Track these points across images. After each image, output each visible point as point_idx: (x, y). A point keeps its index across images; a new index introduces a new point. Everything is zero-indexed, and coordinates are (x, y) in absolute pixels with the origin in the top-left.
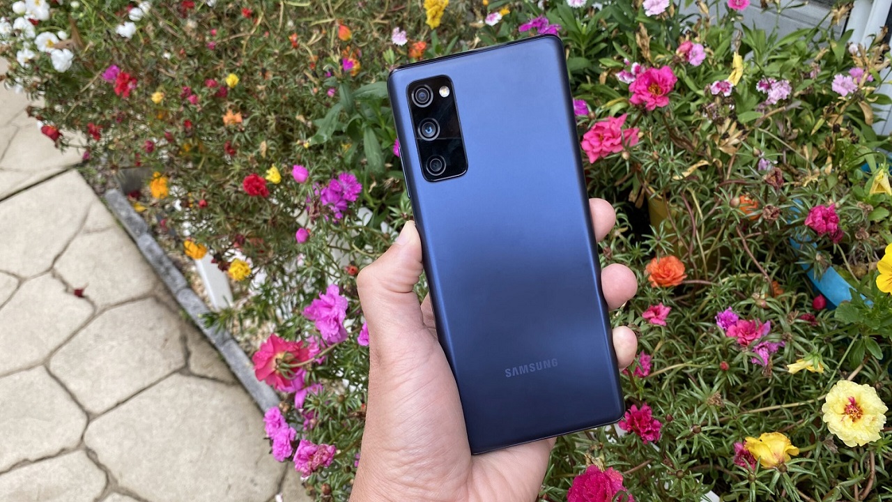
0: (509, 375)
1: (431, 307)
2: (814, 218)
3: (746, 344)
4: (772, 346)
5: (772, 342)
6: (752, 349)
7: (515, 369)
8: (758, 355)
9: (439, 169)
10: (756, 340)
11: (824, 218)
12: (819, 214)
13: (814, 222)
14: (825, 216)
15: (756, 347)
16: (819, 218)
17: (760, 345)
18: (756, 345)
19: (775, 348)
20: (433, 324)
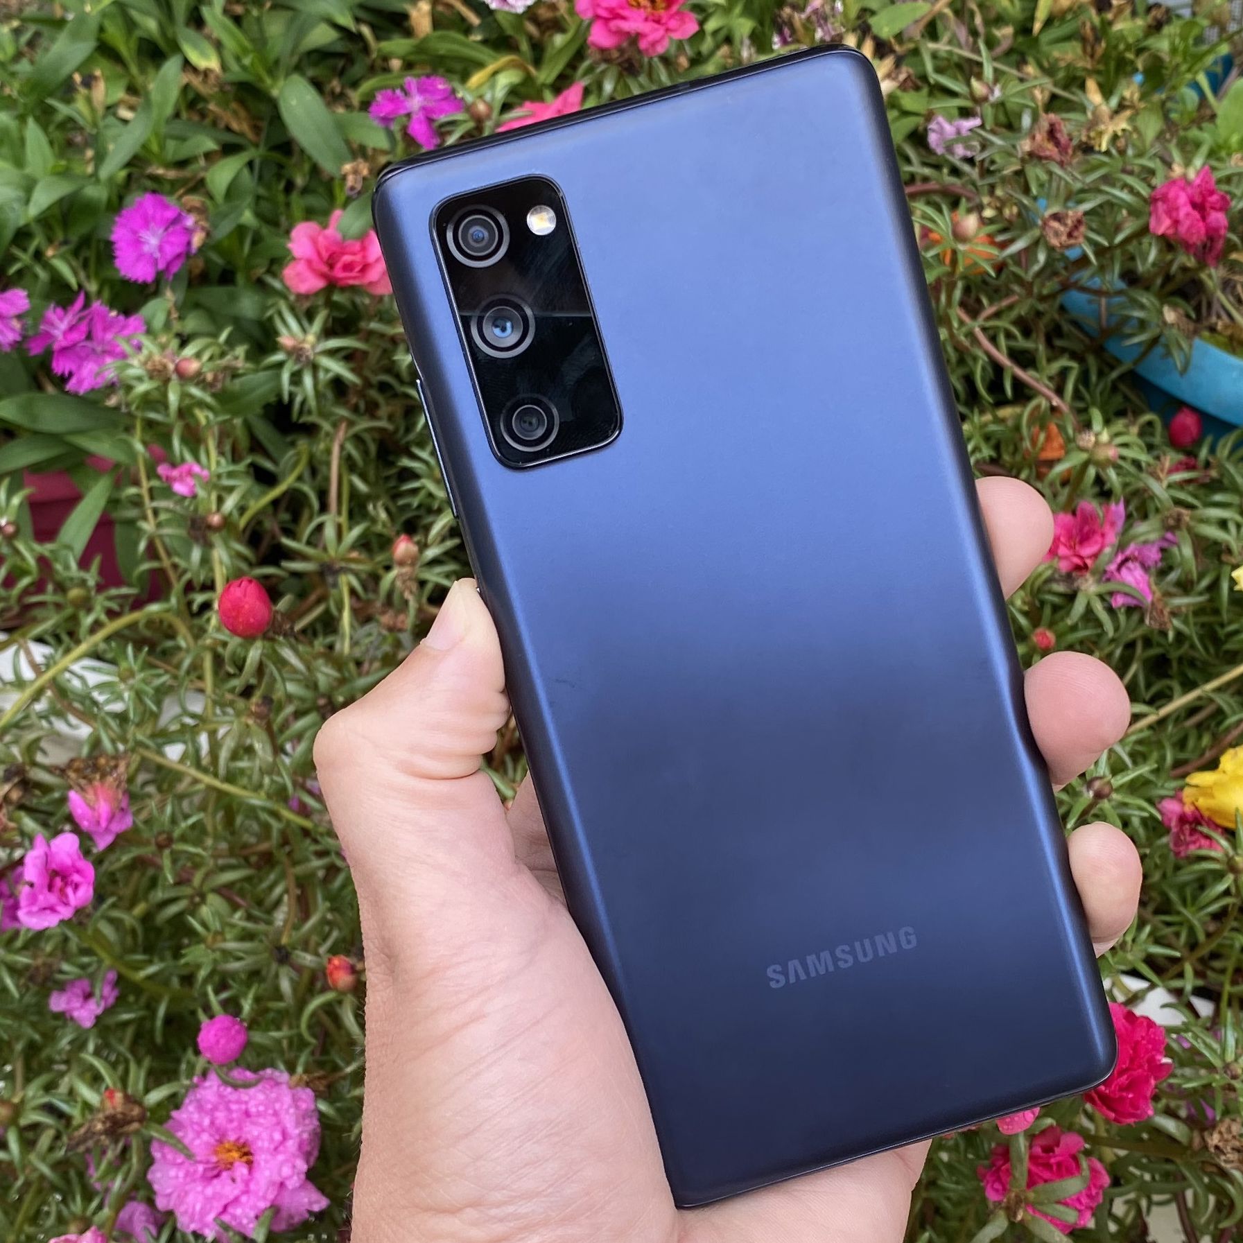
0: (776, 980)
1: (538, 813)
2: (1172, 211)
3: (1086, 567)
4: (1146, 552)
5: (1145, 542)
6: (1105, 576)
7: (794, 964)
8: (1124, 584)
9: (540, 432)
10: (1108, 550)
11: (1194, 205)
12: (1183, 199)
13: (1176, 223)
14: (1198, 199)
15: (1113, 567)
16: (1185, 210)
17: (1120, 558)
18: (1110, 562)
19: (1153, 555)
20: (549, 857)
